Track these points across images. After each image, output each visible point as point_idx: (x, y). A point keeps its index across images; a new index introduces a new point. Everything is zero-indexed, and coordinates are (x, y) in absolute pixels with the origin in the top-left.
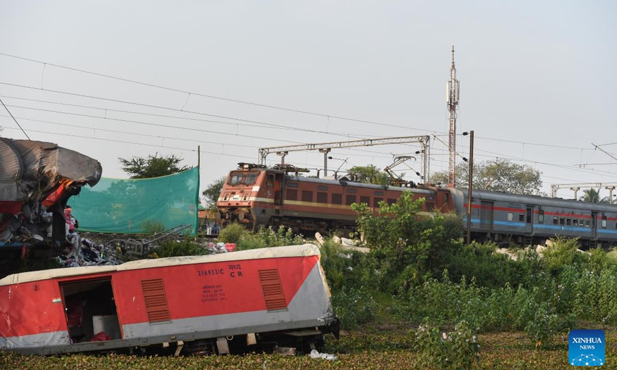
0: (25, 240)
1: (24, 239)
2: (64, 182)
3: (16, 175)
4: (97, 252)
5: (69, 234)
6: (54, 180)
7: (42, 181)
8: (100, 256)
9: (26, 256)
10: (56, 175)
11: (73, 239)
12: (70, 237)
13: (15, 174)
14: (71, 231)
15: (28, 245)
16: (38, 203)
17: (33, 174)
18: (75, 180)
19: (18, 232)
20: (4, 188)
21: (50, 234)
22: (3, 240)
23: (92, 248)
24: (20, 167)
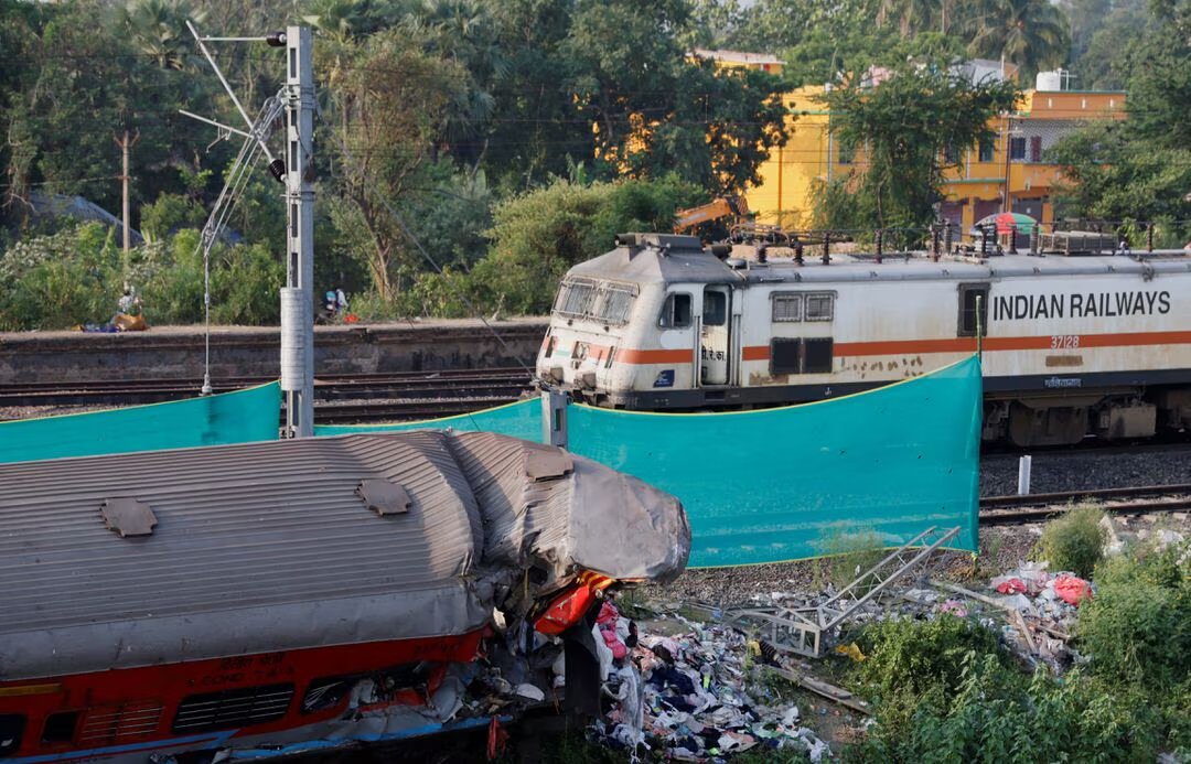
0: (495, 707)
1: (491, 705)
2: (591, 580)
3: (465, 564)
4: (693, 674)
5: (614, 670)
6: (563, 572)
7: (532, 570)
8: (702, 683)
9: (498, 748)
10: (570, 562)
11: (623, 688)
12: (614, 681)
13: (462, 561)
14: (618, 662)
15: (503, 719)
16: (526, 625)
17: (507, 553)
18: (619, 577)
19: (477, 690)
20: (432, 603)
21: (561, 680)
22: (438, 717)
23: (681, 666)
24: (475, 540)
